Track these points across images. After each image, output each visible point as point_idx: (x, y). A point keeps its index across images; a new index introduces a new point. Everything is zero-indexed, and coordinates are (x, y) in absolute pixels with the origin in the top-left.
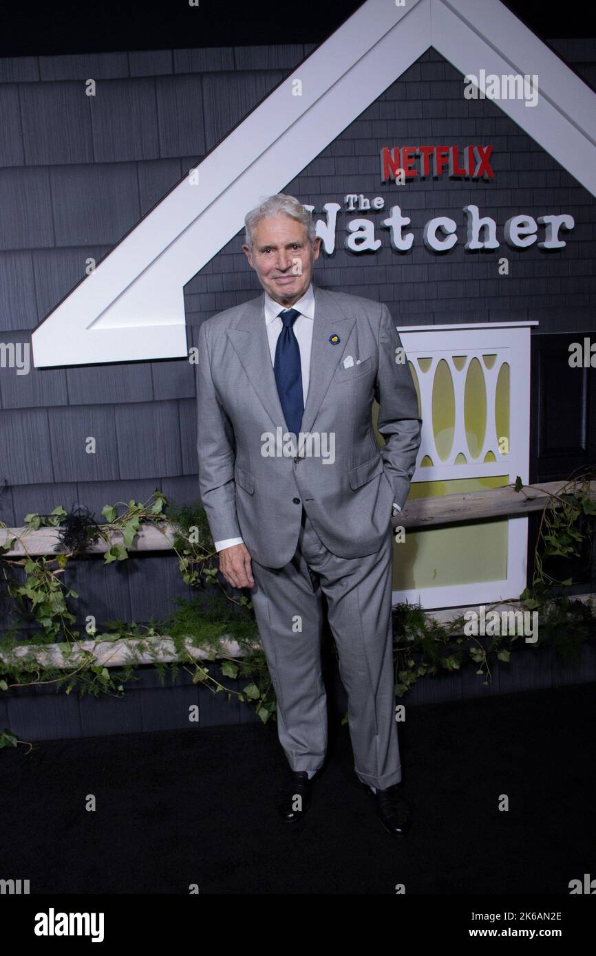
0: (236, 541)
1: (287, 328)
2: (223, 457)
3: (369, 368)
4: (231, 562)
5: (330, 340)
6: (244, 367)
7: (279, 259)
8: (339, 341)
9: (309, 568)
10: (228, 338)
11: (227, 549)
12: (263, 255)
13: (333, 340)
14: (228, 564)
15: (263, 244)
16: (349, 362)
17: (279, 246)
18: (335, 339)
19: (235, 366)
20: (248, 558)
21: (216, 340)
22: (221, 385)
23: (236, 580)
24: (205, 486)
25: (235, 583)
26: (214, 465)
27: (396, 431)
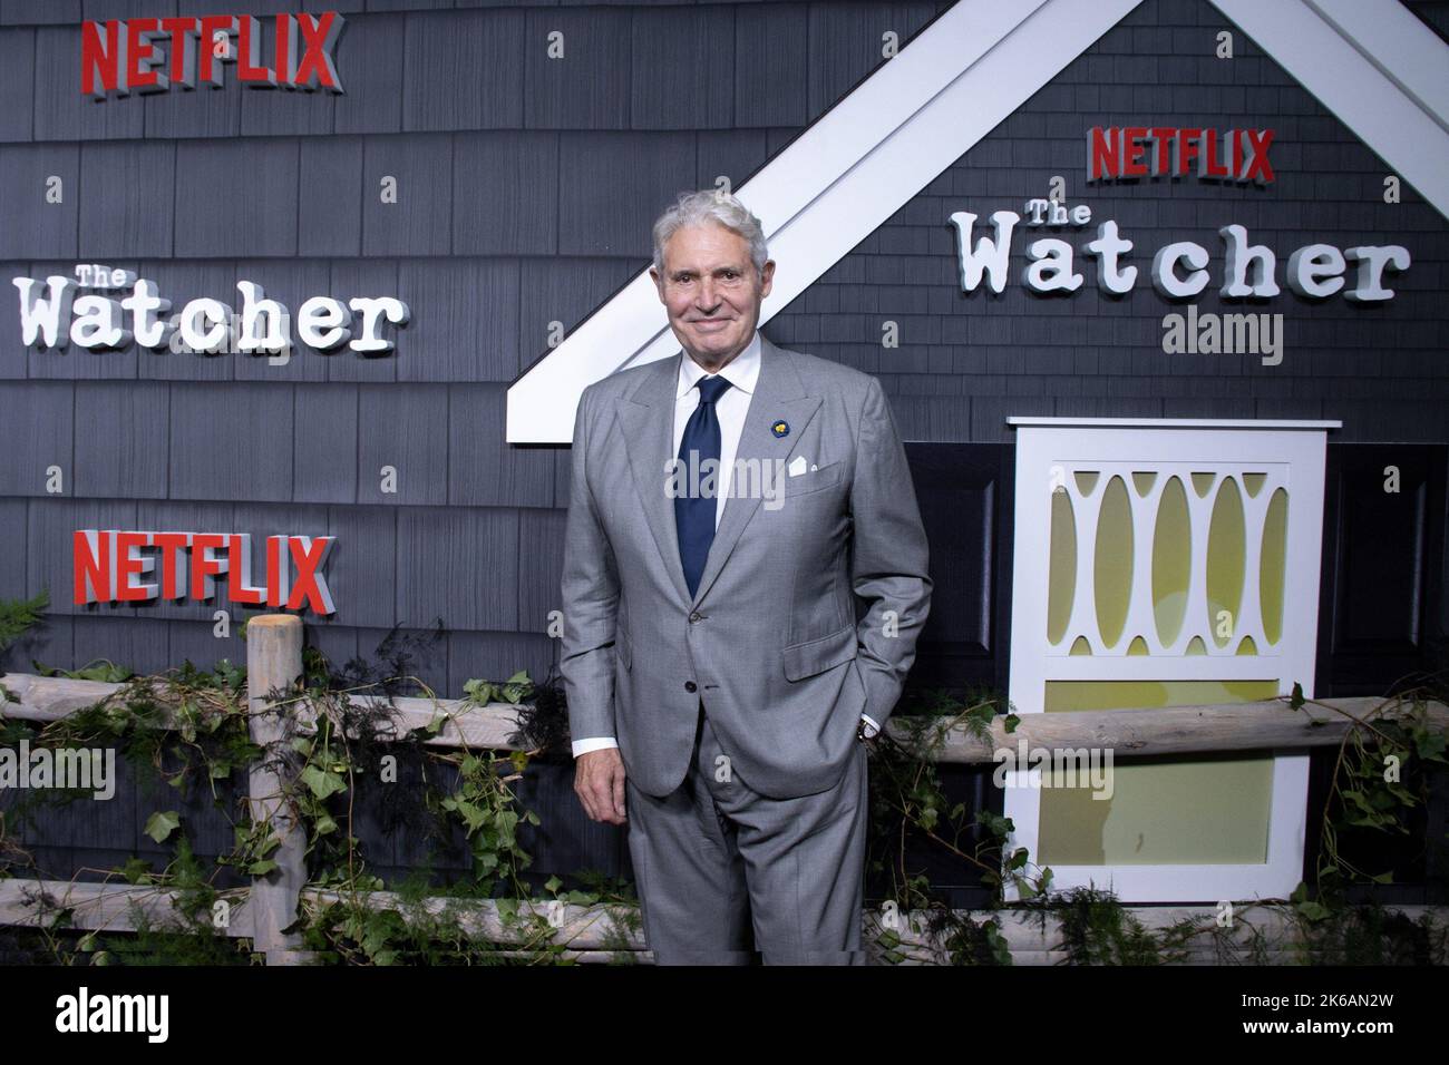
0: (608, 743)
1: (705, 404)
2: (601, 603)
3: (834, 480)
4: (590, 776)
5: (773, 429)
6: (630, 461)
7: (701, 292)
8: (787, 432)
9: (716, 807)
11: (588, 754)
12: (678, 284)
13: (777, 428)
14: (585, 778)
15: (677, 268)
16: (799, 467)
17: (703, 271)
18: (781, 428)
19: (618, 459)
20: (620, 774)
21: (600, 416)
22: (595, 486)
23: (595, 807)
24: (567, 648)
25: (593, 812)
26: (584, 615)
27: (881, 594)
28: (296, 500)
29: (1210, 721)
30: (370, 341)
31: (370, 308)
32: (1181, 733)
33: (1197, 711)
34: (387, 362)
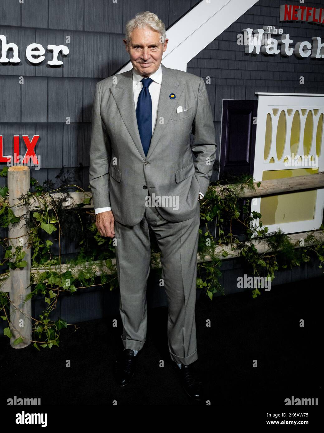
0: (108, 209)
1: (145, 88)
2: (104, 159)
3: (192, 113)
4: (103, 221)
5: (170, 97)
6: (118, 109)
7: (143, 53)
8: (175, 97)
9: (149, 227)
10: (111, 92)
11: (101, 213)
12: (134, 49)
13: (172, 96)
14: (101, 222)
15: (135, 44)
16: (180, 110)
17: (145, 45)
18: (173, 96)
19: (114, 108)
20: (113, 220)
21: (104, 93)
22: (105, 118)
23: (104, 232)
24: (92, 175)
25: (103, 233)
26: (99, 164)
27: (202, 151)
28: (23, 122)
29: (308, 180)
30: (55, 61)
31: (56, 49)
32: (301, 184)
33: (304, 178)
34: (60, 69)
